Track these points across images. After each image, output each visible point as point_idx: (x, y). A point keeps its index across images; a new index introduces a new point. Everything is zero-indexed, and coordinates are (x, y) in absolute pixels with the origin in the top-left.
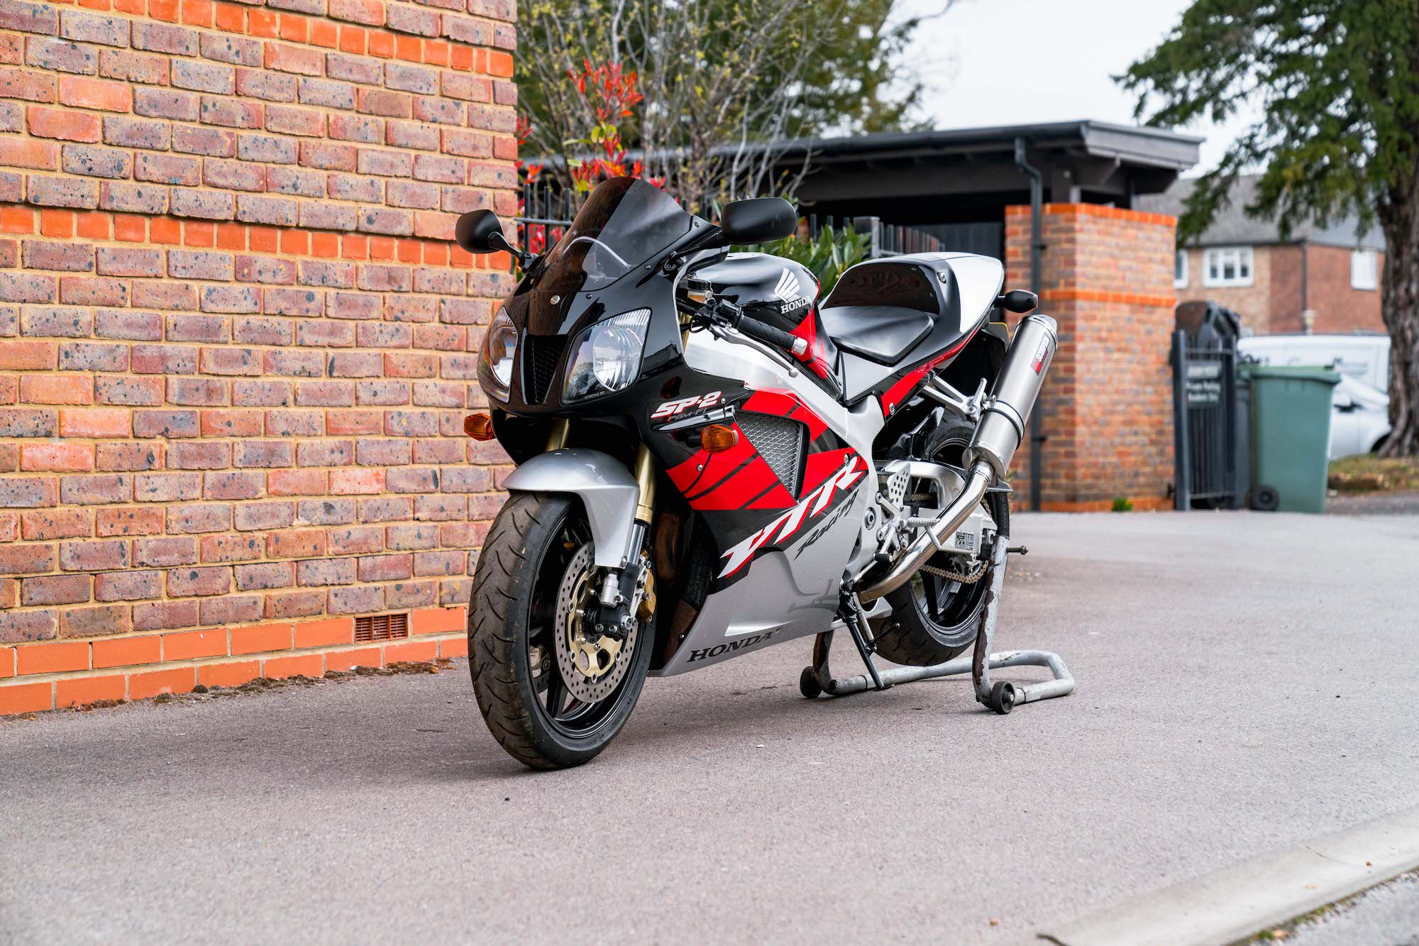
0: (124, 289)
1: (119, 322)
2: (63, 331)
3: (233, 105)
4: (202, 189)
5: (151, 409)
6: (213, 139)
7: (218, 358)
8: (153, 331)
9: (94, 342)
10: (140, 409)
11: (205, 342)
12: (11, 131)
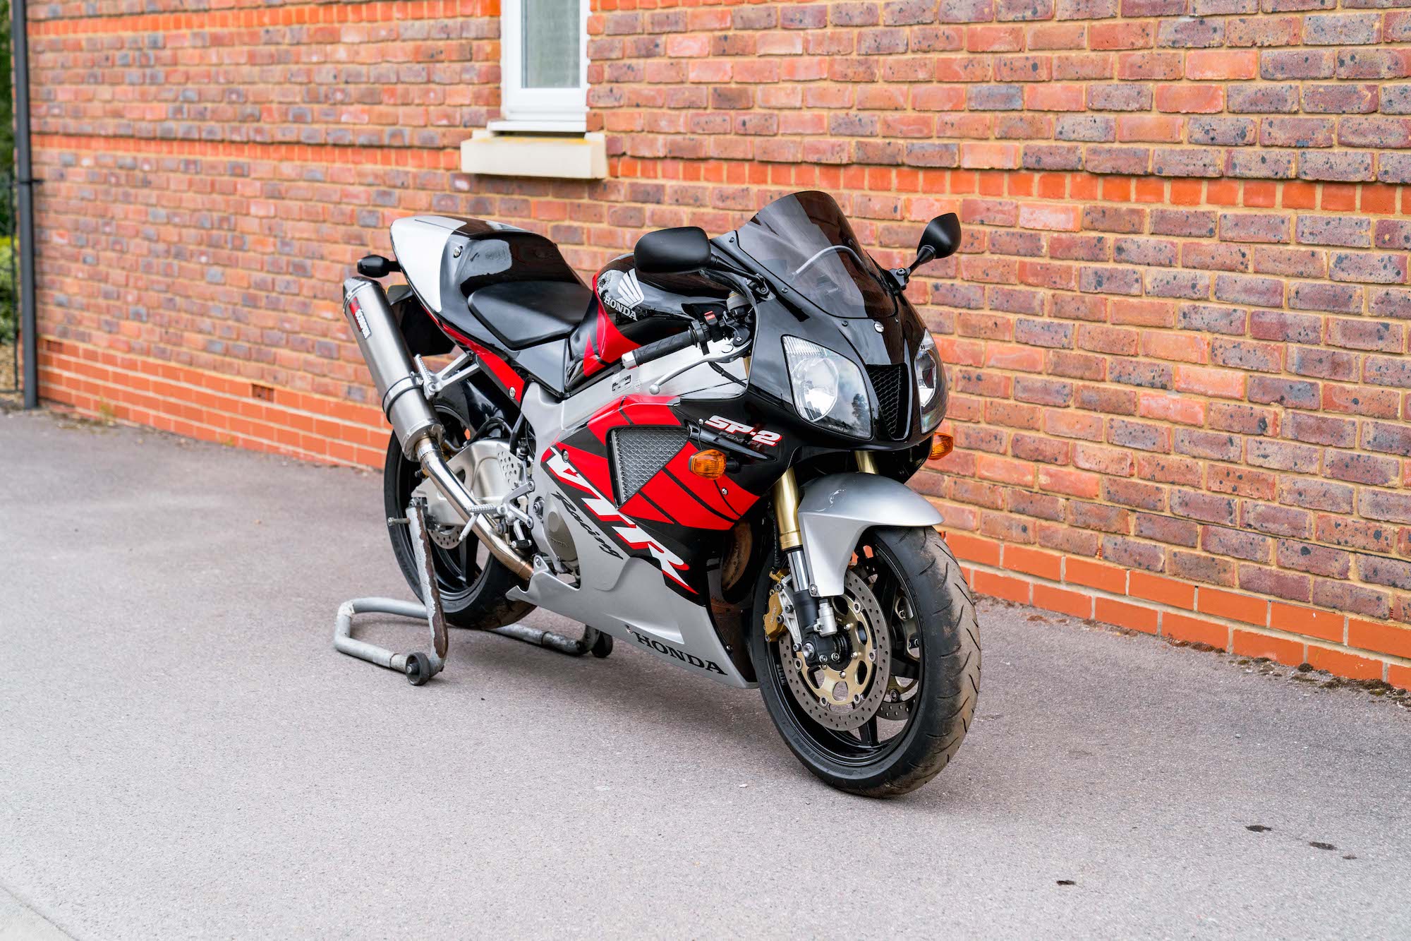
0: (1244, 255)
1: (1238, 287)
2: (1182, 293)
3: (1378, 55)
4: (1336, 150)
5: (1268, 376)
6: (1350, 95)
7: (1347, 330)
8: (1273, 297)
9: (1214, 305)
10: (1256, 374)
11: (1334, 312)
12: (1141, 110)
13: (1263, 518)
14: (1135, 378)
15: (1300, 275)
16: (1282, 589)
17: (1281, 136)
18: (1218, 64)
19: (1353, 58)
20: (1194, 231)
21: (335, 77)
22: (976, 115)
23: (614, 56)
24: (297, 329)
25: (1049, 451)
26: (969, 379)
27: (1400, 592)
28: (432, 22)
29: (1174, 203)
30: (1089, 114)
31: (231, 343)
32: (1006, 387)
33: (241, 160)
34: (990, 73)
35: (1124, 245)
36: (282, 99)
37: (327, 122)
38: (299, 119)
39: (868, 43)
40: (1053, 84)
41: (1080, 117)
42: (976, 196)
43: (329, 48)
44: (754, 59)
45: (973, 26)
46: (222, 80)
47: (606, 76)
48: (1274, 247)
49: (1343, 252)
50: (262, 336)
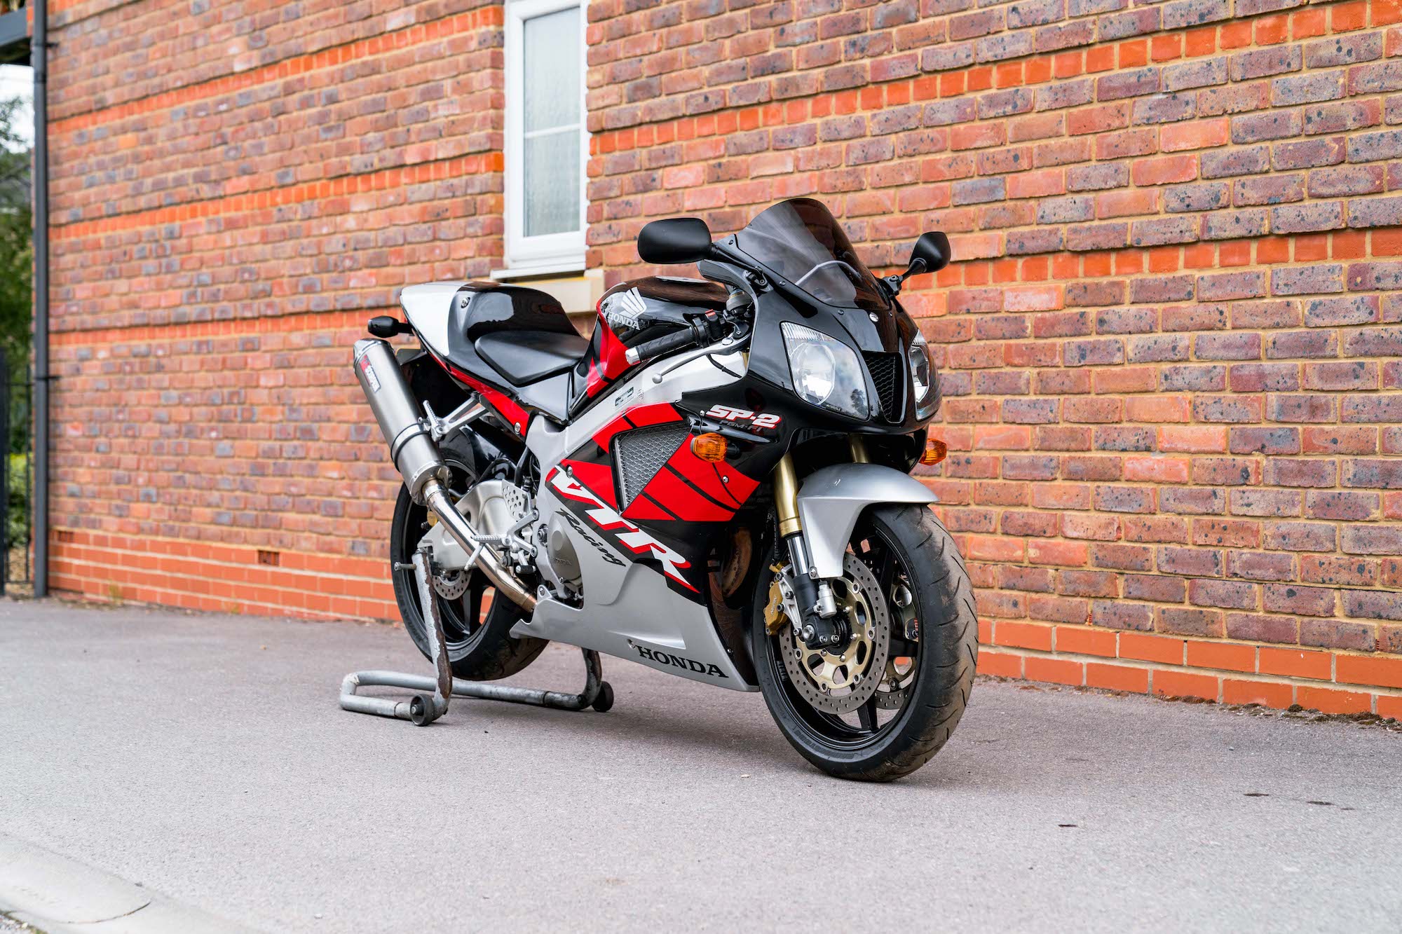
0: (1221, 313)
1: (1216, 345)
2: (1163, 357)
3: (1343, 108)
4: (1306, 203)
5: (1249, 426)
6: (1317, 150)
7: (1324, 374)
8: (1251, 351)
9: (1194, 365)
10: (1237, 426)
11: (1310, 358)
12: (1119, 187)
13: (1249, 565)
14: (1120, 444)
15: (1277, 326)
16: (1272, 635)
17: (1253, 195)
18: (1192, 134)
19: (1319, 114)
20: (1173, 296)
21: (344, 245)
22: (960, 210)
23: (612, 194)
24: (303, 491)
25: (1037, 524)
26: (958, 464)
27: (1385, 623)
28: (438, 183)
29: (1152, 271)
30: (1069, 196)
31: (238, 513)
32: (995, 467)
33: (252, 335)
34: (974, 168)
35: (1106, 317)
36: (293, 273)
37: (336, 290)
38: (309, 289)
39: (856, 154)
40: (1034, 172)
41: (1061, 200)
42: (962, 287)
43: (339, 219)
44: (748, 181)
45: (956, 127)
46: (235, 261)
47: (605, 214)
48: (1250, 302)
49: (1317, 299)
50: (269, 502)
